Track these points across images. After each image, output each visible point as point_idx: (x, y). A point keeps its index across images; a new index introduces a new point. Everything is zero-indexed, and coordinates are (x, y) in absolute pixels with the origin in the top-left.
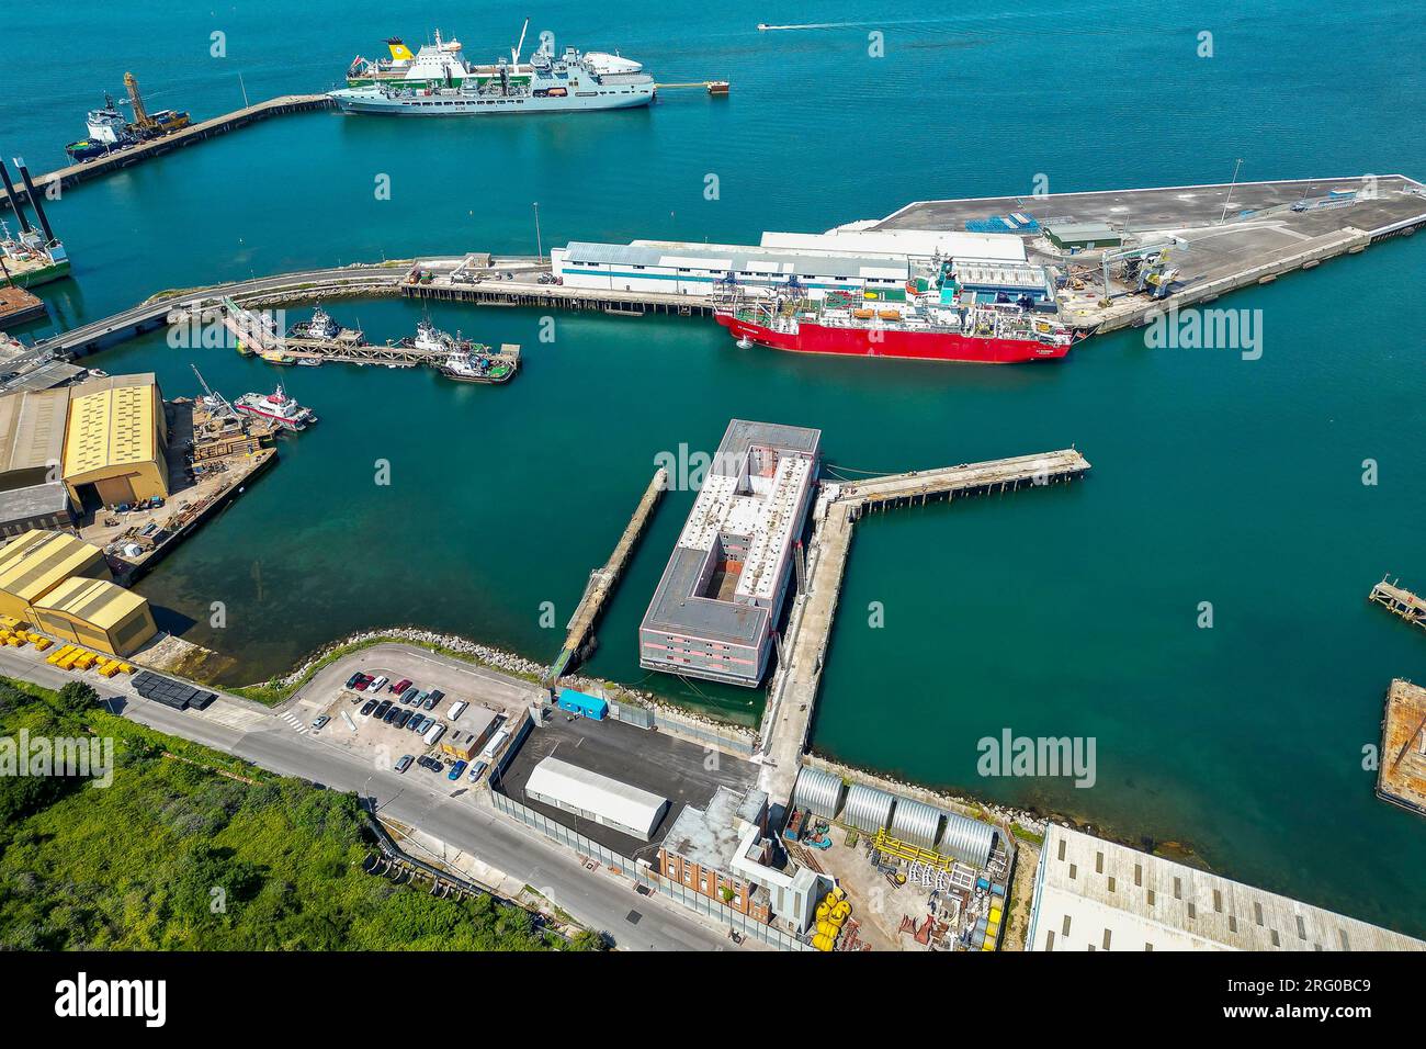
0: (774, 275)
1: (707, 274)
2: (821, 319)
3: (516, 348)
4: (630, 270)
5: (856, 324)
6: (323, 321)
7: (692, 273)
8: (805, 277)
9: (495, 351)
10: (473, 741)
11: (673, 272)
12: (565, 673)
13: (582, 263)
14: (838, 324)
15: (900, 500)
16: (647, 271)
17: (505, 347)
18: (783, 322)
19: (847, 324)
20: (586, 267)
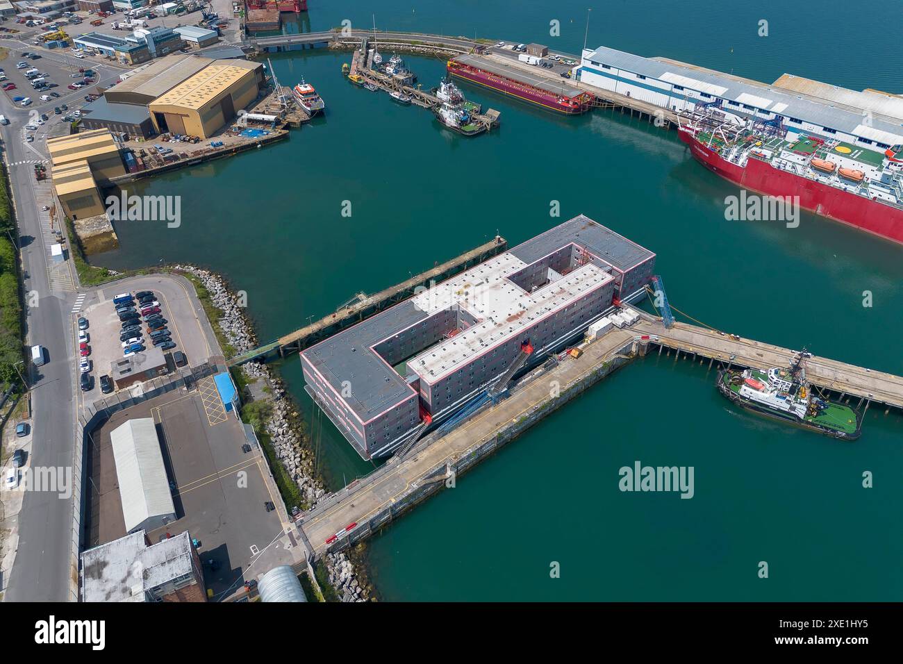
0: (761, 110)
1: (698, 96)
2: (775, 159)
3: (496, 114)
4: (633, 77)
5: (811, 175)
6: (395, 62)
7: (685, 92)
8: (792, 119)
9: (482, 112)
10: (128, 374)
11: (668, 87)
12: (255, 360)
13: (598, 64)
14: (788, 168)
15: (700, 358)
16: (648, 81)
17: (490, 111)
18: (735, 151)
19: (800, 171)
20: (600, 68)
